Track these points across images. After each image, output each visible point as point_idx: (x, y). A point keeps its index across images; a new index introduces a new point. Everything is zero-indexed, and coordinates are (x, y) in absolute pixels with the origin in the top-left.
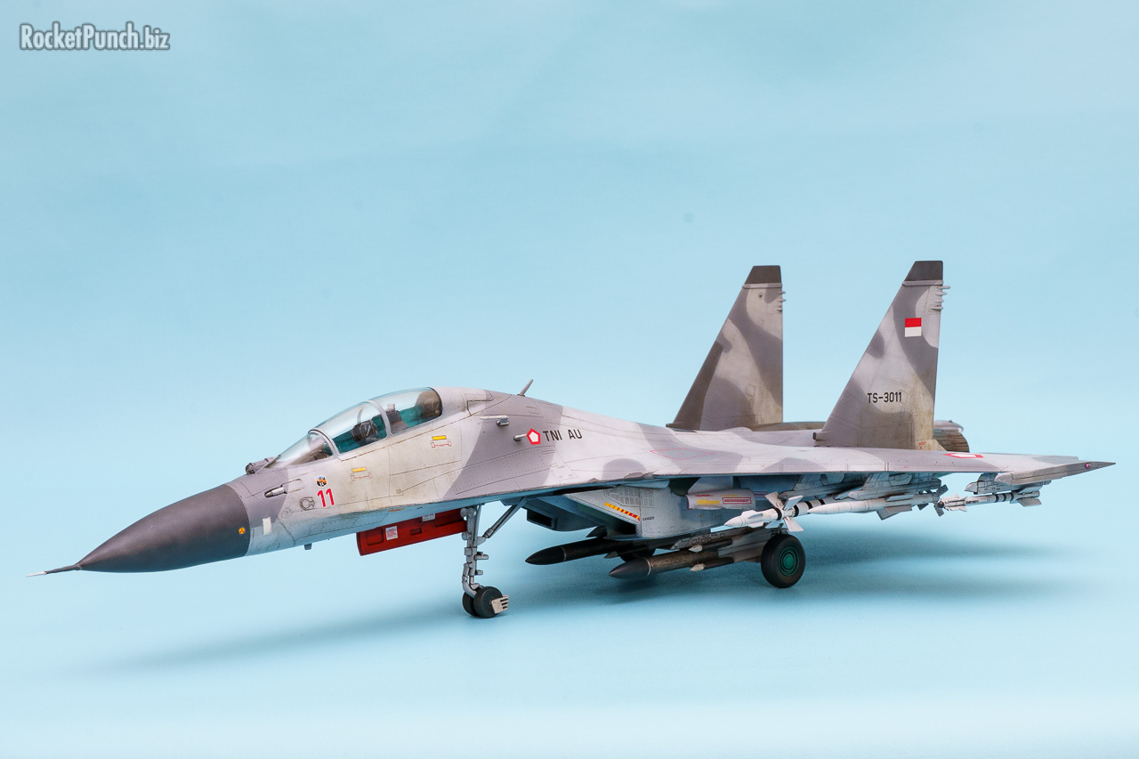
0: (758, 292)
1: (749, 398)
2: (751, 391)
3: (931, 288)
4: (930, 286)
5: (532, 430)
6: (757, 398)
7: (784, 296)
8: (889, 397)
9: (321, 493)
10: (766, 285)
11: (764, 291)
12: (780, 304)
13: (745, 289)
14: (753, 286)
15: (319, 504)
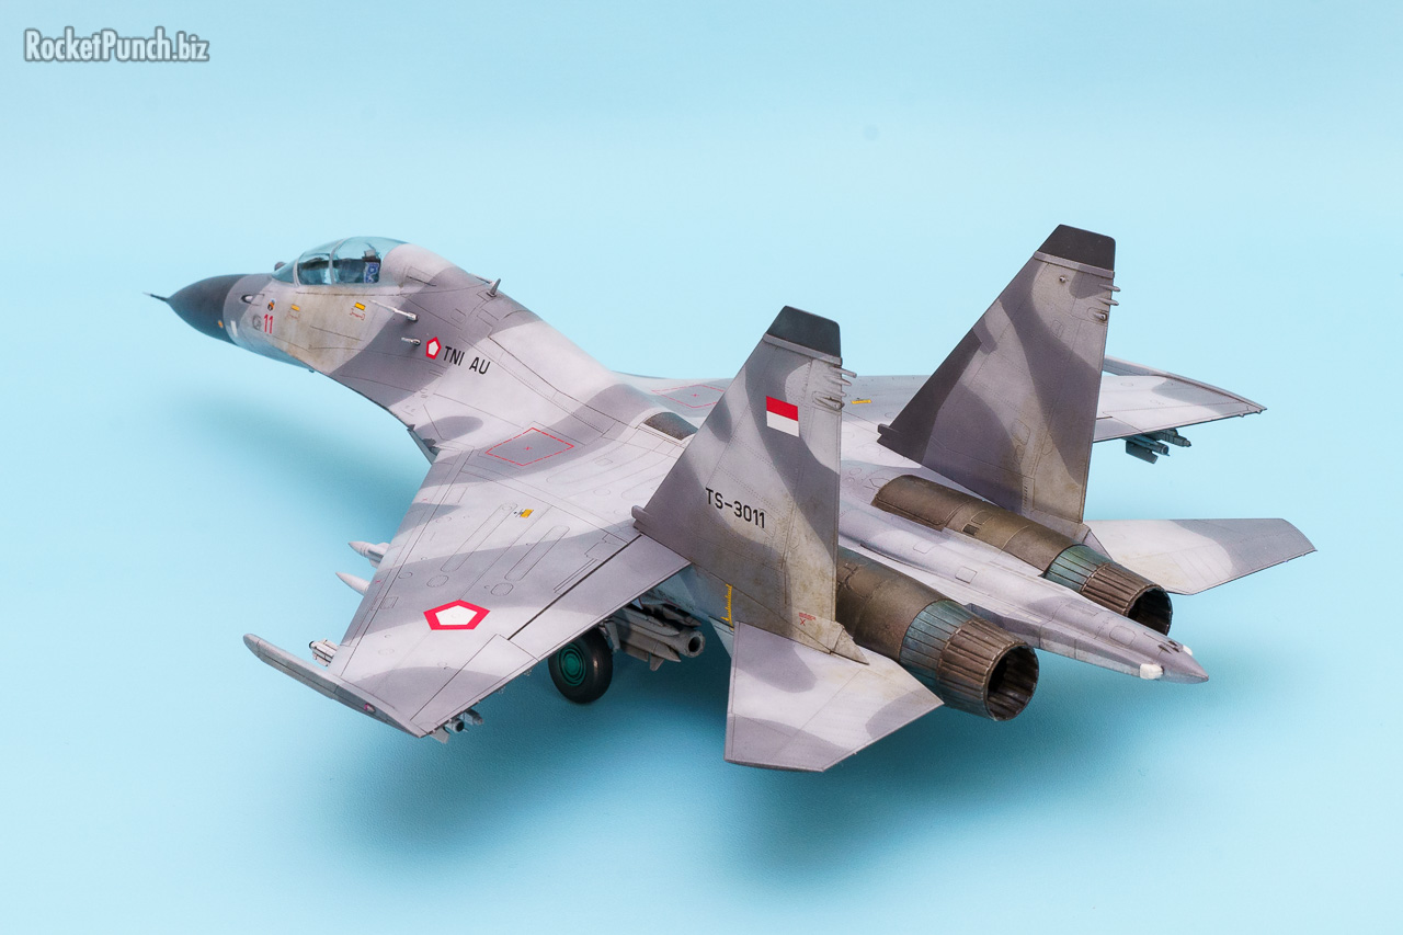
0: (1059, 272)
1: (1015, 444)
2: (1022, 433)
3: (814, 362)
4: (813, 358)
5: (435, 339)
6: (1031, 450)
7: (1115, 296)
8: (742, 510)
9: (266, 316)
10: (1076, 265)
11: (1072, 275)
12: (1105, 308)
13: (1035, 262)
14: (1048, 258)
15: (263, 328)
